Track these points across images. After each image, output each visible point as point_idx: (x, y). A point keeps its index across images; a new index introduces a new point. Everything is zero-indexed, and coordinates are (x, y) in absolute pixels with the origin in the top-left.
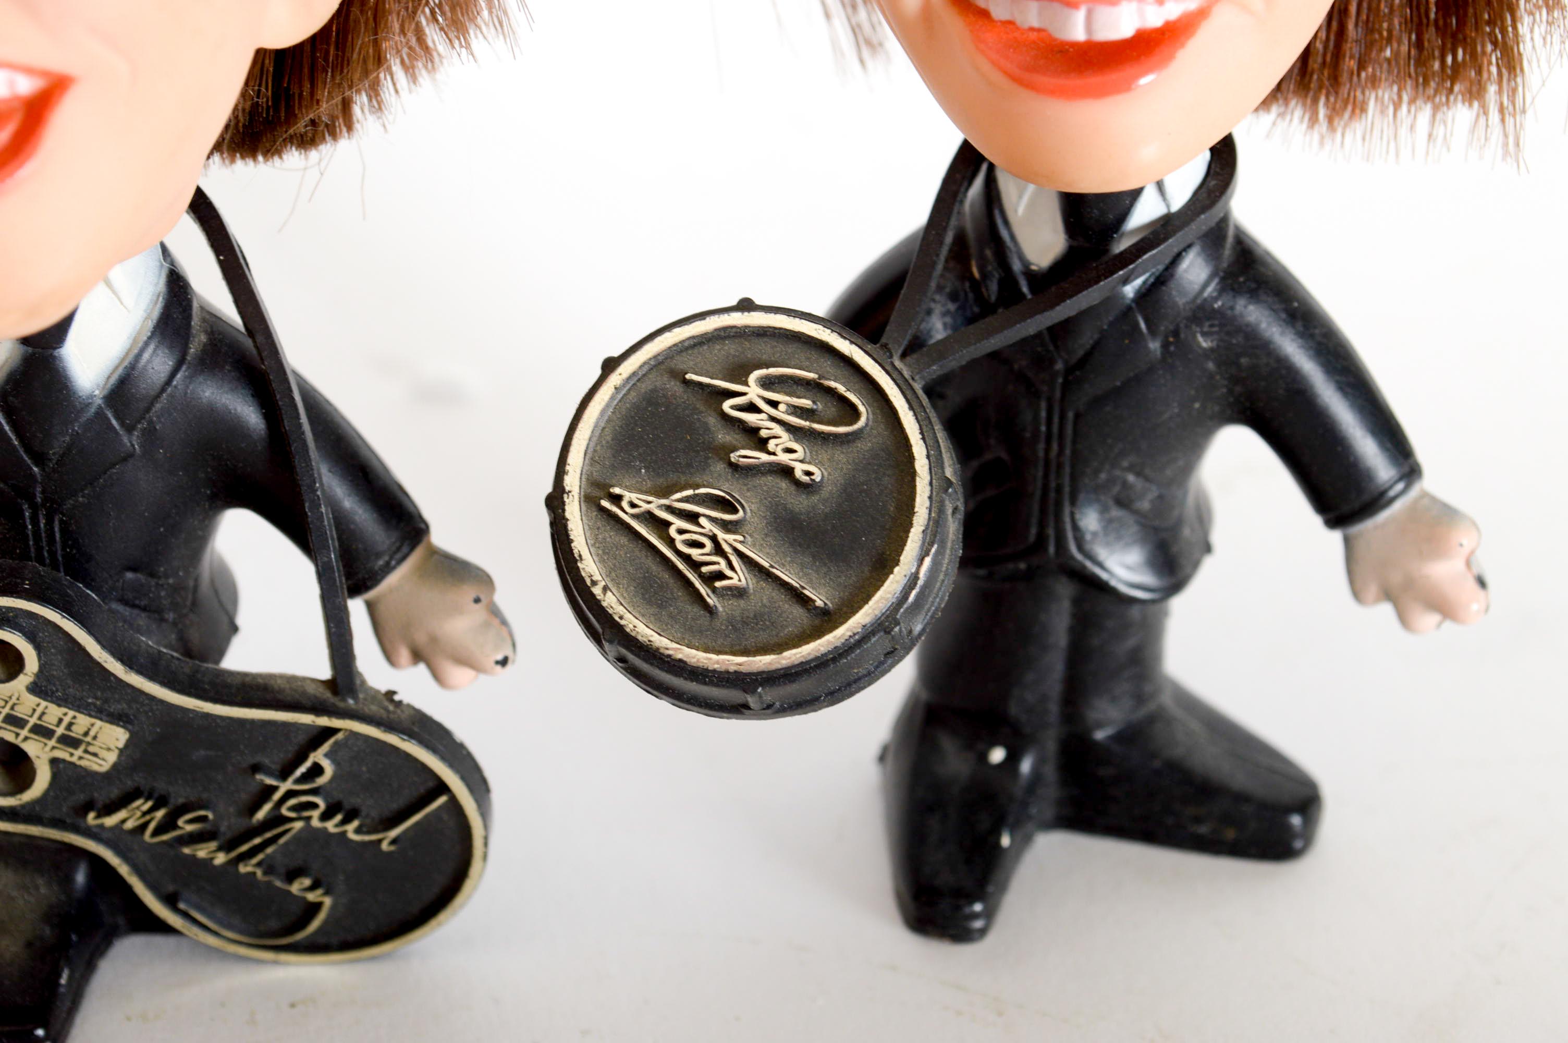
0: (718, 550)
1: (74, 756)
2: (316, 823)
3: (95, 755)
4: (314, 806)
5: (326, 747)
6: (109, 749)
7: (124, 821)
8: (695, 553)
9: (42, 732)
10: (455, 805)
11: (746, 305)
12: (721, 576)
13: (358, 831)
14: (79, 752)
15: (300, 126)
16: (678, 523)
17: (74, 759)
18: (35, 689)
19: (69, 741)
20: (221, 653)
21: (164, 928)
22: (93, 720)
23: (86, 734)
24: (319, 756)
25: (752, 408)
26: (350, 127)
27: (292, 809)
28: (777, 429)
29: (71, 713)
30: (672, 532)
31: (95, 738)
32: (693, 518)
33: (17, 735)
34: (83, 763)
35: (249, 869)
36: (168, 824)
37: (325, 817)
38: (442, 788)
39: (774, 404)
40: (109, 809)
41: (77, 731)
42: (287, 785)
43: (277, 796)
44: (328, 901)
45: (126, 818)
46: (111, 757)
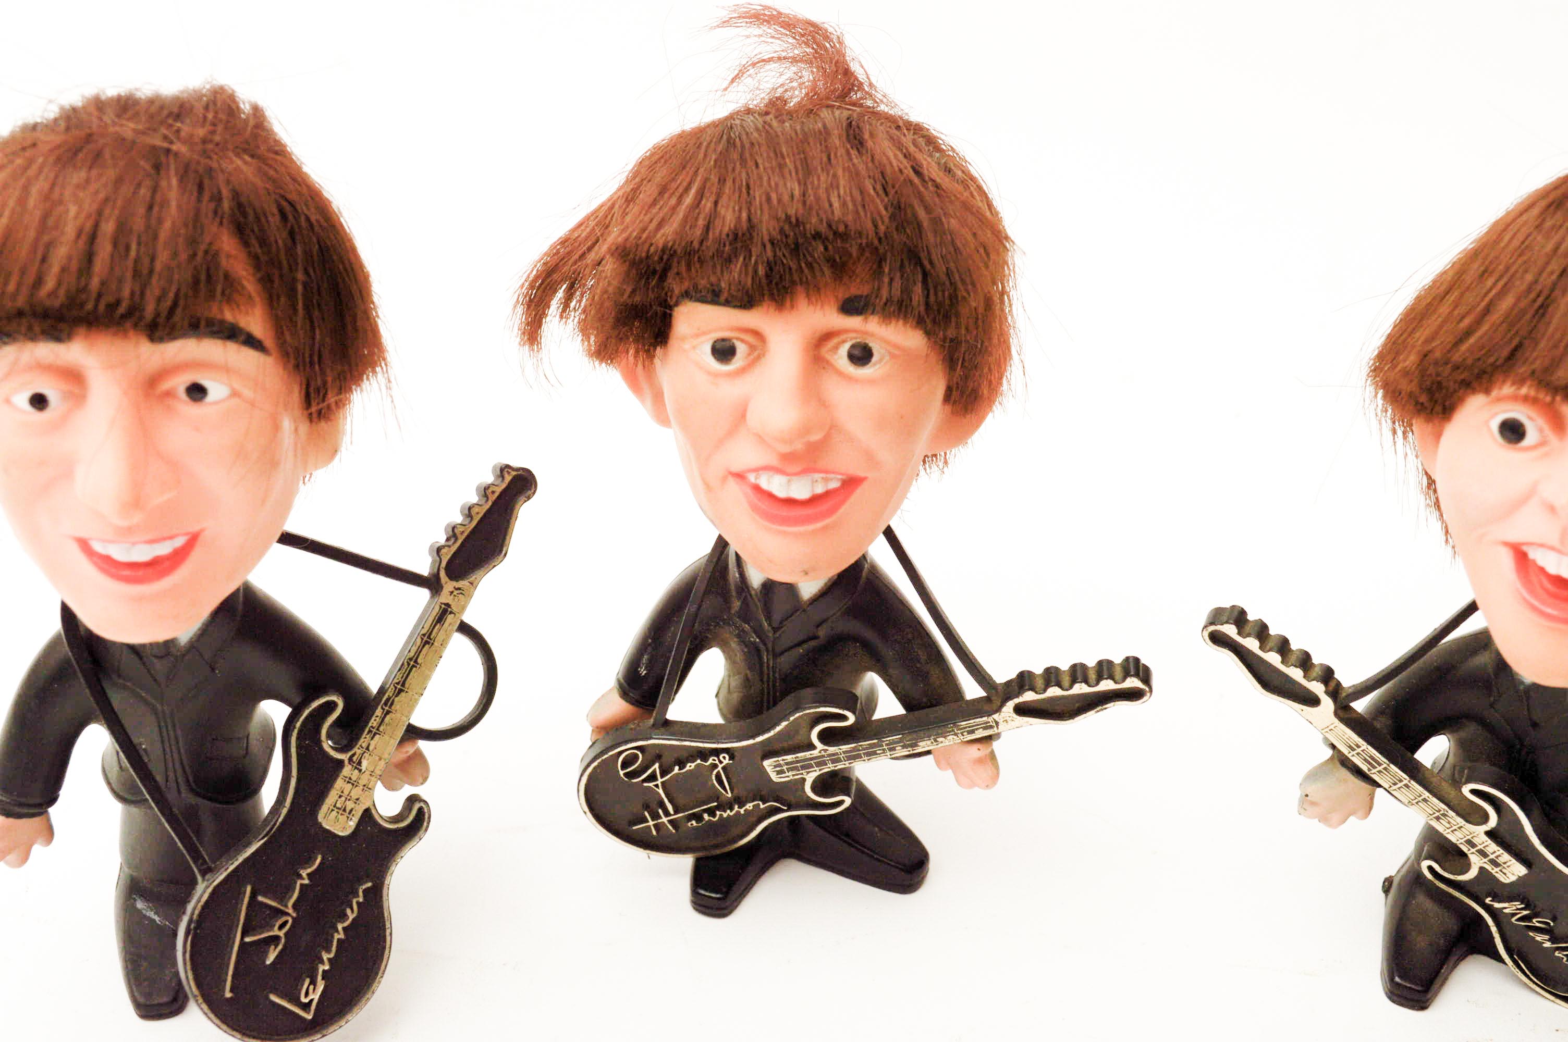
1: (1494, 871)
3: (1505, 874)
6: (1513, 874)
7: (1505, 908)
9: (1483, 853)
14: (1497, 870)
17: (1493, 872)
18: (1489, 834)
19: (1494, 863)
21: (1500, 960)
22: (1512, 859)
23: (1505, 863)
29: (1502, 851)
31: (1508, 866)
33: (1469, 850)
34: (1496, 875)
35: (1560, 955)
36: (1527, 919)
40: (1496, 898)
41: (1500, 860)
45: (1508, 908)
46: (1513, 878)
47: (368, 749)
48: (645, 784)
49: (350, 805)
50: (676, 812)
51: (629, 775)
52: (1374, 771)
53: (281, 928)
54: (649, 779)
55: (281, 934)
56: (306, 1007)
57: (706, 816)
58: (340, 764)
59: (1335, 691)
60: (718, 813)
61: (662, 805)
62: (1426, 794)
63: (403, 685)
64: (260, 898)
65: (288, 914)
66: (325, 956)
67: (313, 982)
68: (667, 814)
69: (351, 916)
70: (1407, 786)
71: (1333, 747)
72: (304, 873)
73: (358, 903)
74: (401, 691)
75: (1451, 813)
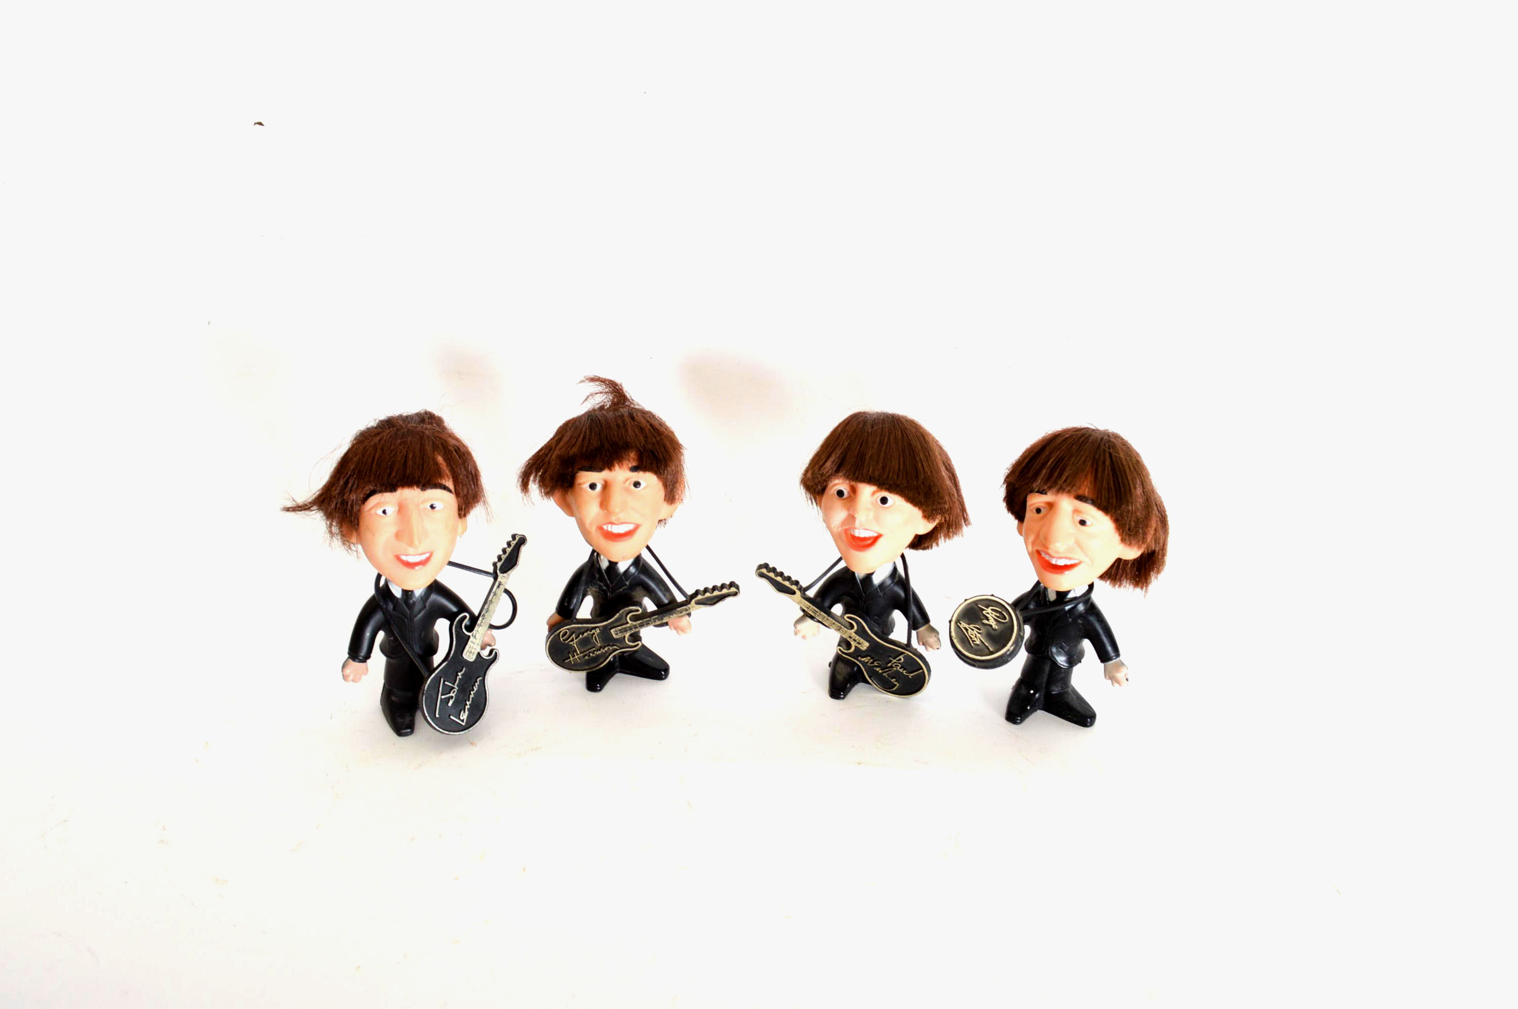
0: (976, 637)
2: (898, 669)
3: (863, 647)
4: (898, 666)
5: (903, 656)
6: (865, 646)
8: (972, 636)
9: (855, 640)
10: (923, 672)
11: (992, 595)
12: (975, 641)
13: (906, 673)
14: (860, 646)
15: (923, 546)
16: (970, 630)
18: (855, 633)
19: (859, 643)
20: (889, 634)
21: (869, 683)
22: (864, 640)
23: (862, 643)
24: (901, 657)
25: (988, 613)
26: (931, 548)
27: (895, 665)
28: (992, 618)
29: (861, 638)
30: (969, 632)
32: (973, 630)
33: (850, 640)
34: (860, 648)
35: (885, 675)
36: (872, 663)
37: (900, 668)
38: (922, 668)
39: (992, 614)
40: (863, 657)
42: (895, 661)
43: (893, 662)
44: (898, 684)
45: (865, 660)
46: (865, 648)
47: (478, 631)
48: (570, 643)
49: (473, 651)
50: (581, 653)
51: (564, 640)
52: (816, 615)
53: (453, 692)
54: (571, 641)
55: (453, 695)
56: (463, 721)
57: (591, 654)
58: (469, 637)
59: (800, 589)
60: (595, 652)
61: (575, 651)
62: (834, 621)
63: (488, 609)
64: (446, 683)
65: (455, 688)
66: (468, 703)
67: (464, 712)
68: (578, 655)
69: (475, 689)
70: (827, 619)
71: (803, 611)
72: (459, 674)
73: (478, 685)
74: (487, 611)
75: (843, 627)
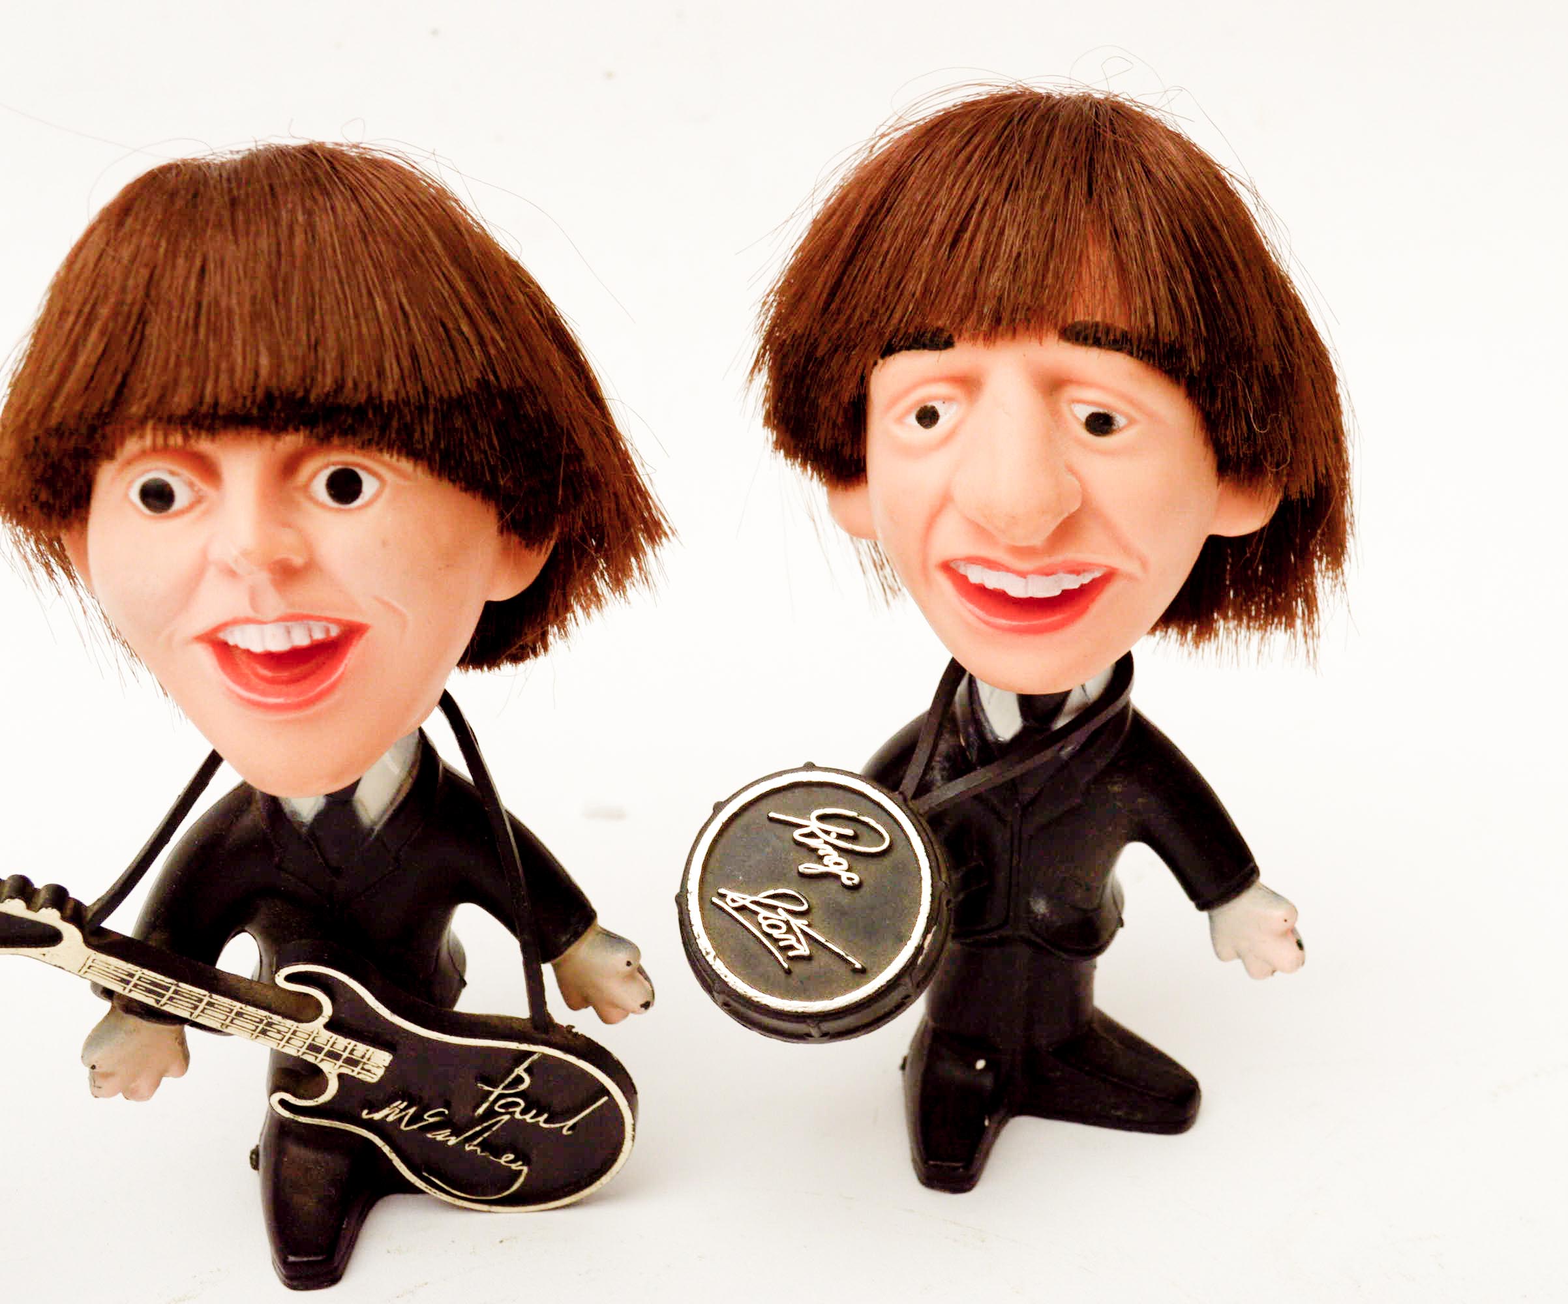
0: (790, 930)
1: (355, 1072)
2: (518, 1116)
3: (369, 1071)
4: (517, 1104)
5: (526, 1064)
6: (378, 1067)
7: (387, 1116)
8: (775, 933)
9: (333, 1055)
10: (612, 1103)
11: (810, 766)
12: (791, 947)
13: (546, 1122)
14: (358, 1069)
15: (513, 650)
16: (763, 913)
17: (354, 1074)
18: (329, 1026)
19: (351, 1062)
20: (454, 1000)
22: (368, 1047)
23: (363, 1057)
24: (520, 1071)
25: (812, 835)
27: (500, 1107)
28: (829, 849)
29: (353, 1043)
30: (760, 918)
31: (369, 1059)
32: (774, 908)
33: (316, 1058)
34: (360, 1076)
35: (472, 1148)
37: (523, 1112)
38: (605, 1092)
39: (828, 833)
40: (376, 1108)
41: (357, 1055)
42: (497, 1092)
43: (492, 1098)
44: (525, 1169)
45: (389, 1114)
46: (380, 1073)
52: (164, 1001)
59: (76, 914)
62: (238, 1006)
70: (210, 1004)
71: (108, 994)
75: (276, 1018)
